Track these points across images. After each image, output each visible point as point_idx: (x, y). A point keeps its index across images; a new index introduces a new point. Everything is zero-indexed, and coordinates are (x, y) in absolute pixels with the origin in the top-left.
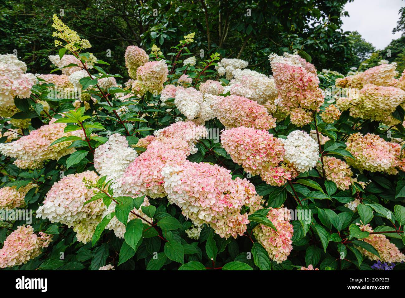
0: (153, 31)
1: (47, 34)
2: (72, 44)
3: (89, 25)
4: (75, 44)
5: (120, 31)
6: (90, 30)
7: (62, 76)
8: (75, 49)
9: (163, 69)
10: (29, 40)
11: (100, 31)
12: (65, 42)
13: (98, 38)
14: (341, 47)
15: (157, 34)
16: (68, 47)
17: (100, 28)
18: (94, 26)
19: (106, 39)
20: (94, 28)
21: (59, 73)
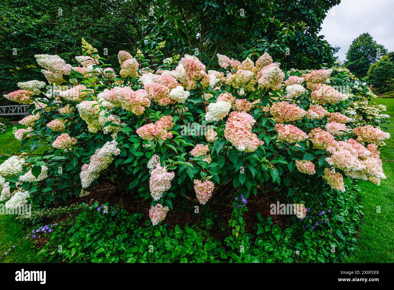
0: (146, 39)
1: (68, 40)
2: (89, 50)
3: (103, 32)
4: (91, 50)
5: (130, 36)
6: (104, 36)
7: (83, 68)
8: (91, 52)
9: (134, 63)
10: (53, 44)
11: (112, 37)
12: (86, 50)
13: (112, 43)
14: (316, 49)
15: (149, 41)
16: (88, 51)
17: (112, 34)
18: (107, 33)
19: (118, 44)
20: (107, 35)
21: (81, 66)
